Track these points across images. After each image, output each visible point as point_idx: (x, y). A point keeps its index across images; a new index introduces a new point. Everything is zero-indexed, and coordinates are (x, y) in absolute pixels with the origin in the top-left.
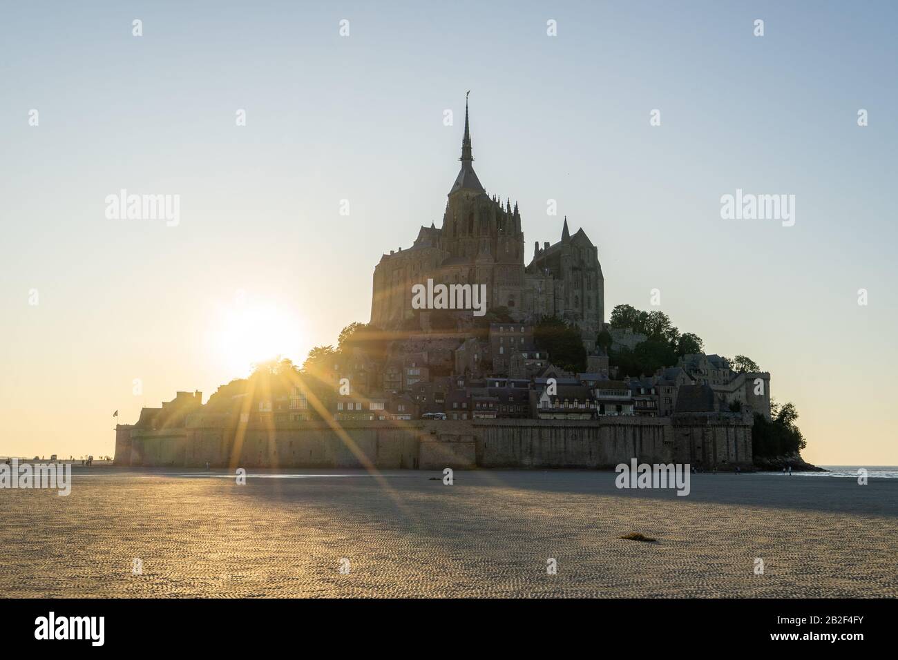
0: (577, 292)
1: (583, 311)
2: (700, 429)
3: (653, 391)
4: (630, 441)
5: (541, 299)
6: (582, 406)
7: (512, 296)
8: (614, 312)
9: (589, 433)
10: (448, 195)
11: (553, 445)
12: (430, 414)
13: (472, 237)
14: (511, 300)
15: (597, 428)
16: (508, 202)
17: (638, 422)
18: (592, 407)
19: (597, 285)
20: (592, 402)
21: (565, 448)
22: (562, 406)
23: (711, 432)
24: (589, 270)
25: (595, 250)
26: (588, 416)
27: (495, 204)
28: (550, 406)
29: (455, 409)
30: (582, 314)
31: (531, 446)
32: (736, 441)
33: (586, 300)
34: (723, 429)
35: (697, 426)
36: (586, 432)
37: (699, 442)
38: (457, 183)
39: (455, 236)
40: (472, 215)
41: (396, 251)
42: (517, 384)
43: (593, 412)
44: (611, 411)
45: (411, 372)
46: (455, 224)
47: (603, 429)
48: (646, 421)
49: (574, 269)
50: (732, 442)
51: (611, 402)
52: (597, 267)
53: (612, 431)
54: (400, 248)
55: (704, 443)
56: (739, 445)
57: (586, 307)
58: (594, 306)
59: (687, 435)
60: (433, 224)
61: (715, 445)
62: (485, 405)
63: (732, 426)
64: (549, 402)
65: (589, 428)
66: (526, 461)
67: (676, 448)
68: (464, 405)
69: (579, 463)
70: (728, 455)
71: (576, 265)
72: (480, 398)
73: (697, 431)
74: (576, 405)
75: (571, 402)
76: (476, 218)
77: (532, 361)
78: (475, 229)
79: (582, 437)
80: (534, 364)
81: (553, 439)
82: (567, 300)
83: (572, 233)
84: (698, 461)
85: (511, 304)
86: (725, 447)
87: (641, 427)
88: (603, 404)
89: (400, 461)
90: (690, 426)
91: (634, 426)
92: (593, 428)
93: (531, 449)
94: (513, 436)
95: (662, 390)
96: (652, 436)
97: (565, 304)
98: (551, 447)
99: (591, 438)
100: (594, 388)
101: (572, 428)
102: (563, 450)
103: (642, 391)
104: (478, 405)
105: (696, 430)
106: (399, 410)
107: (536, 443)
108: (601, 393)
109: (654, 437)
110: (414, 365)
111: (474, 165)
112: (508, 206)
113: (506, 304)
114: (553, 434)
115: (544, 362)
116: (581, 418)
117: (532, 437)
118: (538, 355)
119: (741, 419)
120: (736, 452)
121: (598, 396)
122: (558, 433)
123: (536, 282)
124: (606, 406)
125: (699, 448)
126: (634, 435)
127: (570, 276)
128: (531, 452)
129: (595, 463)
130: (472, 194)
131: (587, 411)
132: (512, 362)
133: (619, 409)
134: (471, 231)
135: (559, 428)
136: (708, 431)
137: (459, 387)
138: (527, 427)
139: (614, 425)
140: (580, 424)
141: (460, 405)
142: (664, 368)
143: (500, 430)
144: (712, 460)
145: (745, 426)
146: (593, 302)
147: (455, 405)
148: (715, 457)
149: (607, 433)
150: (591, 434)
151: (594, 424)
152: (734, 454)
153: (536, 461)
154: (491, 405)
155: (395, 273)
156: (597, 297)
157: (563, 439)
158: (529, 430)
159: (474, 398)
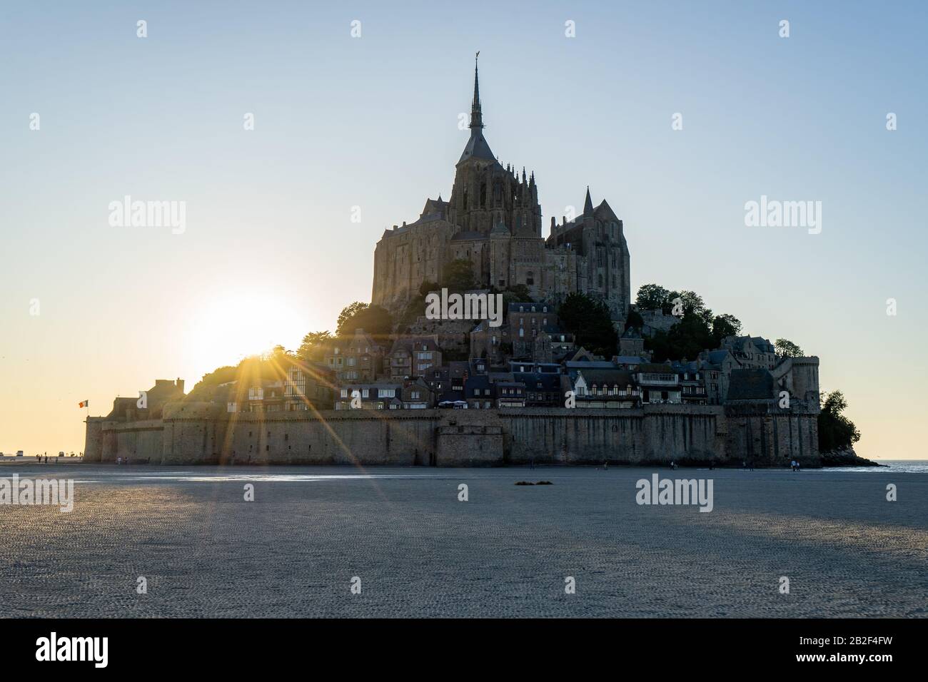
0: (601, 270)
1: (607, 291)
2: (759, 419)
3: (697, 377)
4: (680, 433)
5: (563, 276)
6: (623, 393)
7: (530, 273)
8: (640, 292)
9: (632, 423)
10: (457, 166)
11: (591, 438)
12: (448, 402)
13: (485, 210)
14: (530, 277)
15: (640, 418)
16: (524, 172)
17: (688, 411)
18: (634, 393)
19: (622, 262)
20: (634, 388)
21: (605, 441)
22: (600, 393)
23: (771, 423)
24: (613, 245)
25: (620, 224)
26: (628, 405)
27: (509, 174)
28: (586, 393)
29: (477, 397)
30: (606, 295)
31: (566, 439)
32: (800, 432)
33: (610, 279)
34: (786, 419)
35: (755, 415)
36: (629, 422)
37: (757, 434)
38: (466, 152)
39: (465, 208)
40: (484, 186)
41: (400, 226)
42: (544, 369)
43: (635, 400)
44: (656, 397)
45: (422, 356)
46: (465, 196)
47: (648, 419)
48: (695, 409)
49: (598, 245)
50: (796, 434)
51: (656, 388)
52: (622, 243)
53: (660, 422)
54: (404, 223)
55: (763, 434)
56: (804, 437)
57: (610, 287)
58: (619, 286)
59: (744, 426)
60: (440, 197)
61: (776, 436)
62: (512, 392)
63: (795, 415)
64: (586, 387)
65: (632, 418)
66: (561, 456)
67: (731, 441)
68: (487, 392)
69: (620, 458)
70: (791, 448)
71: (599, 240)
72: (505, 384)
73: (755, 421)
74: (615, 391)
75: (610, 388)
76: (489, 189)
77: (557, 344)
78: (488, 201)
79: (624, 428)
80: (560, 347)
81: (591, 431)
82: (590, 279)
83: (596, 204)
84: (757, 455)
85: (530, 282)
86: (788, 439)
87: (691, 416)
88: (647, 390)
89: (414, 456)
90: (747, 416)
91: (683, 416)
92: (637, 418)
93: (566, 442)
94: (545, 427)
95: (707, 376)
96: (703, 426)
97: (588, 283)
98: (589, 441)
99: (634, 429)
100: (636, 372)
101: (612, 418)
102: (603, 443)
103: (686, 377)
104: (504, 392)
105: (753, 420)
106: (413, 397)
107: (571, 435)
108: (645, 378)
109: (705, 428)
110: (425, 348)
111: (484, 132)
112: (524, 176)
113: (524, 283)
114: (591, 426)
115: (570, 345)
116: (622, 406)
117: (567, 429)
118: (563, 337)
119: (806, 408)
120: (801, 445)
121: (642, 381)
122: (596, 425)
123: (557, 258)
124: (650, 392)
125: (757, 440)
126: (684, 425)
127: (594, 253)
128: (566, 446)
129: (639, 457)
130: (483, 164)
131: (629, 398)
132: (537, 345)
133: (665, 396)
134: (483, 203)
135: (598, 418)
136: (768, 420)
137: (478, 372)
138: (560, 417)
139: (662, 415)
140: (621, 414)
141: (482, 392)
142: (707, 351)
143: (530, 421)
144: (773, 454)
145: (810, 416)
146: (618, 281)
147: (477, 392)
148: (777, 451)
149: (653, 423)
150: (634, 425)
151: (637, 413)
152: (798, 447)
153: (572, 456)
154: (519, 392)
155: (400, 249)
156: (623, 276)
157: (602, 431)
158: (564, 421)
159: (500, 384)
